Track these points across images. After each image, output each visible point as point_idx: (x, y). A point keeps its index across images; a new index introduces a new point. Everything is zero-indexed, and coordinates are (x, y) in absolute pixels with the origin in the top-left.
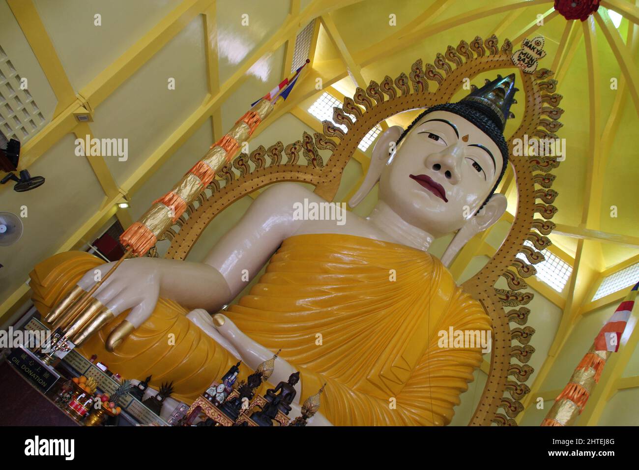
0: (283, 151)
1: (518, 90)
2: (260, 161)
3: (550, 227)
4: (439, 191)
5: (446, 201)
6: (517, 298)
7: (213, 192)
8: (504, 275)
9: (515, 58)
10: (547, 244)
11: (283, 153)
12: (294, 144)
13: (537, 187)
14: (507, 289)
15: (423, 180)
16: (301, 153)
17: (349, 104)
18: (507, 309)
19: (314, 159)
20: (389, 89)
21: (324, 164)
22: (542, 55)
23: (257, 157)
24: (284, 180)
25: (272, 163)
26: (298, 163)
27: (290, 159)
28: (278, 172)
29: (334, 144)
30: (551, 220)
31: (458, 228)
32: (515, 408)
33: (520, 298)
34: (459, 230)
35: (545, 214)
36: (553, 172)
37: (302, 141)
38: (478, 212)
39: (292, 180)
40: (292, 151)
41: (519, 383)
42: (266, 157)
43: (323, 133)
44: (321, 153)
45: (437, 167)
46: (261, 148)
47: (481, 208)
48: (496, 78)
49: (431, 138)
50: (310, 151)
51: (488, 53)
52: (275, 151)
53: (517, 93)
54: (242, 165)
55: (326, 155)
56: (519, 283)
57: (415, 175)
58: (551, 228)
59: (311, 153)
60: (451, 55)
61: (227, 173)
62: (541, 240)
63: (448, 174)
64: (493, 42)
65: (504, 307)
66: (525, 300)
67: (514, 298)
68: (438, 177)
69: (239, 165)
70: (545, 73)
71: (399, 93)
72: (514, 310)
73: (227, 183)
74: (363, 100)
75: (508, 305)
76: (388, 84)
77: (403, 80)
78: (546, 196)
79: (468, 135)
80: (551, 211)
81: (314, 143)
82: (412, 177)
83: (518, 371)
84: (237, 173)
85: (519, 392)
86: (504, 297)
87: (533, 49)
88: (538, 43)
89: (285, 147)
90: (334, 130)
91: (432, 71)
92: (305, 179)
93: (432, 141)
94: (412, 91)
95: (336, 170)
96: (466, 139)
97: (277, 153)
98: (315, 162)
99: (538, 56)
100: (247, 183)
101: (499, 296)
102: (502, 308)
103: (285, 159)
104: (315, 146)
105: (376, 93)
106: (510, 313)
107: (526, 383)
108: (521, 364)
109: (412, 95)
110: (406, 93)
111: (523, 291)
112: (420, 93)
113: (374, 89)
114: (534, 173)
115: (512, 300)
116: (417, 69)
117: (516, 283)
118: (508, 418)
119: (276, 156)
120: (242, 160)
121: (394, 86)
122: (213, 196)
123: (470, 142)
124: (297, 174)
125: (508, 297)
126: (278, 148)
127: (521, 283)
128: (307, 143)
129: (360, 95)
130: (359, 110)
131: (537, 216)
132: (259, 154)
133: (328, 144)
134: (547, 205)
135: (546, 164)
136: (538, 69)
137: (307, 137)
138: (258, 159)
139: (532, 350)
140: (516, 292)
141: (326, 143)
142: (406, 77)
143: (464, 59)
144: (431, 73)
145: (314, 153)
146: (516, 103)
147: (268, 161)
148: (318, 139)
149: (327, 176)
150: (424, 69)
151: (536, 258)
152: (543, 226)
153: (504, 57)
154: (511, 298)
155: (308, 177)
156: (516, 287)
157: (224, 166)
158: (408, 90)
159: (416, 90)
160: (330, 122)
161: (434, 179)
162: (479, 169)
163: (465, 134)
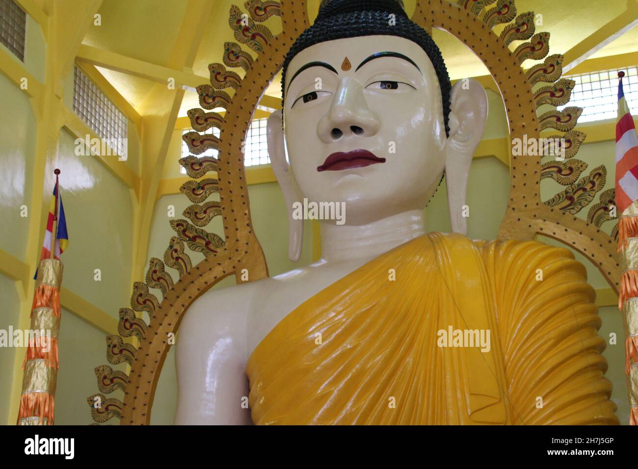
0: (166, 266)
2: (148, 302)
3: (555, 64)
4: (365, 158)
5: (383, 160)
6: (585, 190)
7: (124, 389)
8: (543, 176)
10: (568, 88)
11: (167, 269)
12: (171, 247)
13: (498, 29)
14: (562, 189)
15: (336, 162)
16: (187, 250)
17: (193, 140)
18: (583, 214)
19: (208, 244)
20: (225, 78)
21: (224, 239)
23: (141, 300)
24: (193, 300)
25: (164, 292)
26: (194, 264)
27: (179, 268)
28: (178, 297)
29: (214, 205)
30: (550, 54)
31: (441, 169)
33: (588, 186)
34: (444, 171)
35: (536, 53)
37: (175, 234)
38: (447, 130)
39: (202, 292)
40: (175, 255)
42: (152, 291)
43: (192, 204)
44: (209, 229)
45: (336, 133)
46: (137, 286)
47: (446, 121)
49: (308, 101)
50: (194, 239)
52: (156, 275)
54: (131, 325)
55: (215, 226)
56: (571, 169)
57: (322, 163)
58: (558, 63)
59: (198, 240)
61: (121, 352)
62: (556, 90)
63: (356, 129)
65: (576, 215)
66: (597, 183)
67: (581, 192)
68: (348, 144)
69: (127, 329)
71: (241, 73)
72: (594, 207)
73: (130, 364)
74: (206, 120)
75: (580, 207)
76: (219, 73)
77: (233, 52)
78: (518, 30)
79: (346, 57)
80: (540, 43)
81: (192, 224)
82: (321, 169)
84: (133, 341)
86: (568, 202)
89: (163, 260)
90: (203, 188)
91: (257, 8)
92: (216, 277)
93: (312, 103)
94: (255, 56)
95: (242, 234)
96: (346, 65)
97: (159, 274)
98: (211, 246)
100: (154, 342)
101: (557, 208)
102: (575, 219)
103: (174, 275)
104: (197, 227)
105: (214, 99)
106: (591, 217)
109: (257, 60)
110: (249, 65)
111: (585, 174)
112: (266, 48)
113: (207, 95)
114: (480, 16)
115: (581, 195)
116: (238, 21)
117: (568, 172)
119: (161, 281)
120: (126, 320)
121: (228, 69)
122: (127, 393)
123: (355, 64)
124: (202, 280)
125: (571, 199)
126: (157, 268)
127: (573, 167)
128: (184, 231)
129: (198, 118)
130: (211, 138)
131: (528, 65)
132: (141, 295)
133: (208, 211)
134: (529, 40)
137: (178, 225)
138: (145, 302)
140: (577, 182)
141: (205, 212)
142: (234, 45)
144: (259, 10)
145: (201, 235)
147: (157, 293)
148: (193, 216)
149: (237, 250)
150: (246, 14)
151: (568, 118)
152: (545, 71)
154: (576, 197)
155: (218, 271)
156: (572, 177)
157: (111, 347)
158: (249, 57)
159: (259, 49)
160: (189, 182)
161: (346, 150)
162: (393, 85)
163: (342, 61)
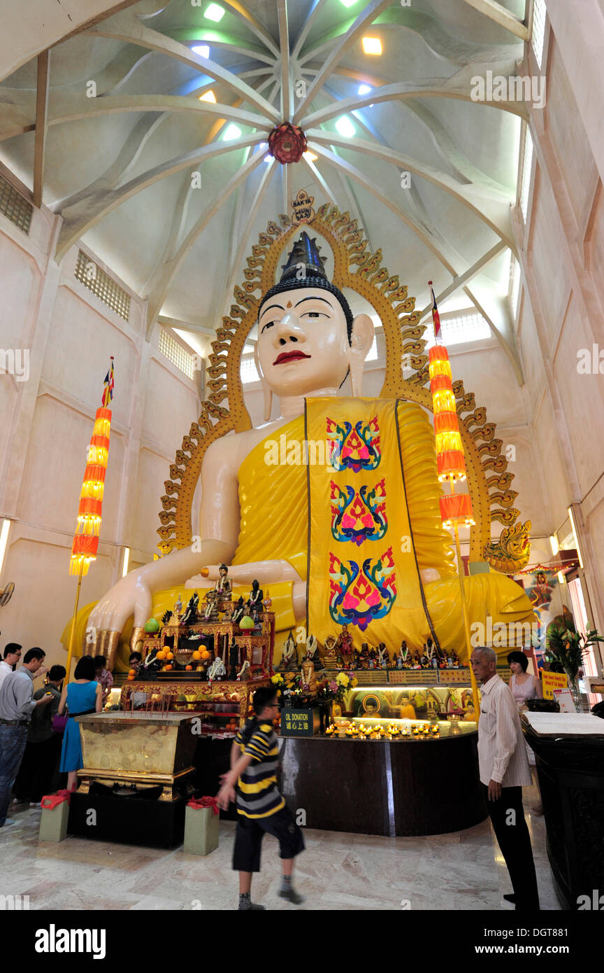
0: (199, 427)
1: (315, 239)
2: (190, 446)
3: (411, 303)
4: (299, 355)
5: (309, 357)
8: (405, 365)
9: (295, 221)
12: (202, 416)
13: (379, 285)
14: (416, 371)
15: (283, 359)
16: (210, 418)
17: (214, 358)
19: (220, 413)
20: (231, 324)
21: (229, 410)
22: (311, 201)
23: (187, 445)
25: (198, 440)
26: (214, 425)
27: (206, 427)
29: (224, 392)
30: (408, 297)
31: (347, 366)
32: (495, 446)
34: (349, 366)
35: (400, 297)
36: (382, 266)
37: (204, 409)
38: (350, 342)
40: (204, 420)
41: (482, 427)
42: (192, 440)
43: (213, 392)
44: (221, 405)
45: (283, 342)
46: (185, 438)
47: (349, 337)
48: (293, 245)
49: (269, 327)
50: (214, 411)
51: (274, 237)
52: (194, 431)
53: (316, 242)
54: (182, 459)
55: (225, 404)
56: (420, 360)
57: (275, 361)
59: (216, 412)
60: (253, 263)
61: (177, 473)
62: (412, 316)
63: (294, 339)
64: (272, 227)
65: (424, 386)
68: (290, 347)
69: (180, 461)
70: (323, 209)
71: (239, 320)
73: (181, 479)
74: (221, 347)
76: (228, 322)
77: (236, 310)
78: (390, 285)
79: (289, 302)
80: (402, 292)
81: (213, 403)
82: (275, 364)
83: (473, 419)
84: (183, 467)
85: (487, 433)
86: (419, 379)
87: (302, 203)
88: (302, 196)
89: (198, 423)
90: (218, 384)
91: (249, 286)
93: (271, 328)
94: (246, 311)
95: (239, 407)
96: (289, 305)
97: (196, 431)
98: (223, 415)
99: (309, 204)
100: (193, 467)
101: (412, 382)
102: (423, 388)
103: (204, 431)
104: (215, 405)
105: (225, 336)
107: (487, 422)
108: (472, 412)
110: (244, 316)
112: (252, 306)
113: (221, 334)
114: (368, 280)
116: (239, 293)
117: (419, 362)
118: (496, 458)
119: (197, 434)
120: (180, 456)
121: (233, 319)
123: (294, 304)
124: (217, 433)
125: (420, 377)
126: (195, 428)
128: (208, 407)
129: (216, 346)
130: (223, 356)
131: (395, 304)
132: (187, 443)
133: (221, 396)
134: (397, 291)
135: (372, 265)
136: (316, 212)
137: (206, 404)
139: (471, 396)
140: (424, 368)
141: (219, 396)
142: (236, 306)
143: (263, 257)
144: (250, 287)
145: (217, 409)
146: (320, 248)
147: (195, 441)
148: (213, 399)
149: (236, 416)
150: (243, 289)
151: (419, 332)
152: (405, 307)
153: (288, 228)
154: (423, 376)
155: (225, 428)
156: (420, 366)
157: (172, 470)
158: (243, 312)
159: (249, 307)
160: (211, 381)
161: (288, 351)
162: (317, 315)
163: (287, 303)
